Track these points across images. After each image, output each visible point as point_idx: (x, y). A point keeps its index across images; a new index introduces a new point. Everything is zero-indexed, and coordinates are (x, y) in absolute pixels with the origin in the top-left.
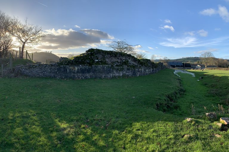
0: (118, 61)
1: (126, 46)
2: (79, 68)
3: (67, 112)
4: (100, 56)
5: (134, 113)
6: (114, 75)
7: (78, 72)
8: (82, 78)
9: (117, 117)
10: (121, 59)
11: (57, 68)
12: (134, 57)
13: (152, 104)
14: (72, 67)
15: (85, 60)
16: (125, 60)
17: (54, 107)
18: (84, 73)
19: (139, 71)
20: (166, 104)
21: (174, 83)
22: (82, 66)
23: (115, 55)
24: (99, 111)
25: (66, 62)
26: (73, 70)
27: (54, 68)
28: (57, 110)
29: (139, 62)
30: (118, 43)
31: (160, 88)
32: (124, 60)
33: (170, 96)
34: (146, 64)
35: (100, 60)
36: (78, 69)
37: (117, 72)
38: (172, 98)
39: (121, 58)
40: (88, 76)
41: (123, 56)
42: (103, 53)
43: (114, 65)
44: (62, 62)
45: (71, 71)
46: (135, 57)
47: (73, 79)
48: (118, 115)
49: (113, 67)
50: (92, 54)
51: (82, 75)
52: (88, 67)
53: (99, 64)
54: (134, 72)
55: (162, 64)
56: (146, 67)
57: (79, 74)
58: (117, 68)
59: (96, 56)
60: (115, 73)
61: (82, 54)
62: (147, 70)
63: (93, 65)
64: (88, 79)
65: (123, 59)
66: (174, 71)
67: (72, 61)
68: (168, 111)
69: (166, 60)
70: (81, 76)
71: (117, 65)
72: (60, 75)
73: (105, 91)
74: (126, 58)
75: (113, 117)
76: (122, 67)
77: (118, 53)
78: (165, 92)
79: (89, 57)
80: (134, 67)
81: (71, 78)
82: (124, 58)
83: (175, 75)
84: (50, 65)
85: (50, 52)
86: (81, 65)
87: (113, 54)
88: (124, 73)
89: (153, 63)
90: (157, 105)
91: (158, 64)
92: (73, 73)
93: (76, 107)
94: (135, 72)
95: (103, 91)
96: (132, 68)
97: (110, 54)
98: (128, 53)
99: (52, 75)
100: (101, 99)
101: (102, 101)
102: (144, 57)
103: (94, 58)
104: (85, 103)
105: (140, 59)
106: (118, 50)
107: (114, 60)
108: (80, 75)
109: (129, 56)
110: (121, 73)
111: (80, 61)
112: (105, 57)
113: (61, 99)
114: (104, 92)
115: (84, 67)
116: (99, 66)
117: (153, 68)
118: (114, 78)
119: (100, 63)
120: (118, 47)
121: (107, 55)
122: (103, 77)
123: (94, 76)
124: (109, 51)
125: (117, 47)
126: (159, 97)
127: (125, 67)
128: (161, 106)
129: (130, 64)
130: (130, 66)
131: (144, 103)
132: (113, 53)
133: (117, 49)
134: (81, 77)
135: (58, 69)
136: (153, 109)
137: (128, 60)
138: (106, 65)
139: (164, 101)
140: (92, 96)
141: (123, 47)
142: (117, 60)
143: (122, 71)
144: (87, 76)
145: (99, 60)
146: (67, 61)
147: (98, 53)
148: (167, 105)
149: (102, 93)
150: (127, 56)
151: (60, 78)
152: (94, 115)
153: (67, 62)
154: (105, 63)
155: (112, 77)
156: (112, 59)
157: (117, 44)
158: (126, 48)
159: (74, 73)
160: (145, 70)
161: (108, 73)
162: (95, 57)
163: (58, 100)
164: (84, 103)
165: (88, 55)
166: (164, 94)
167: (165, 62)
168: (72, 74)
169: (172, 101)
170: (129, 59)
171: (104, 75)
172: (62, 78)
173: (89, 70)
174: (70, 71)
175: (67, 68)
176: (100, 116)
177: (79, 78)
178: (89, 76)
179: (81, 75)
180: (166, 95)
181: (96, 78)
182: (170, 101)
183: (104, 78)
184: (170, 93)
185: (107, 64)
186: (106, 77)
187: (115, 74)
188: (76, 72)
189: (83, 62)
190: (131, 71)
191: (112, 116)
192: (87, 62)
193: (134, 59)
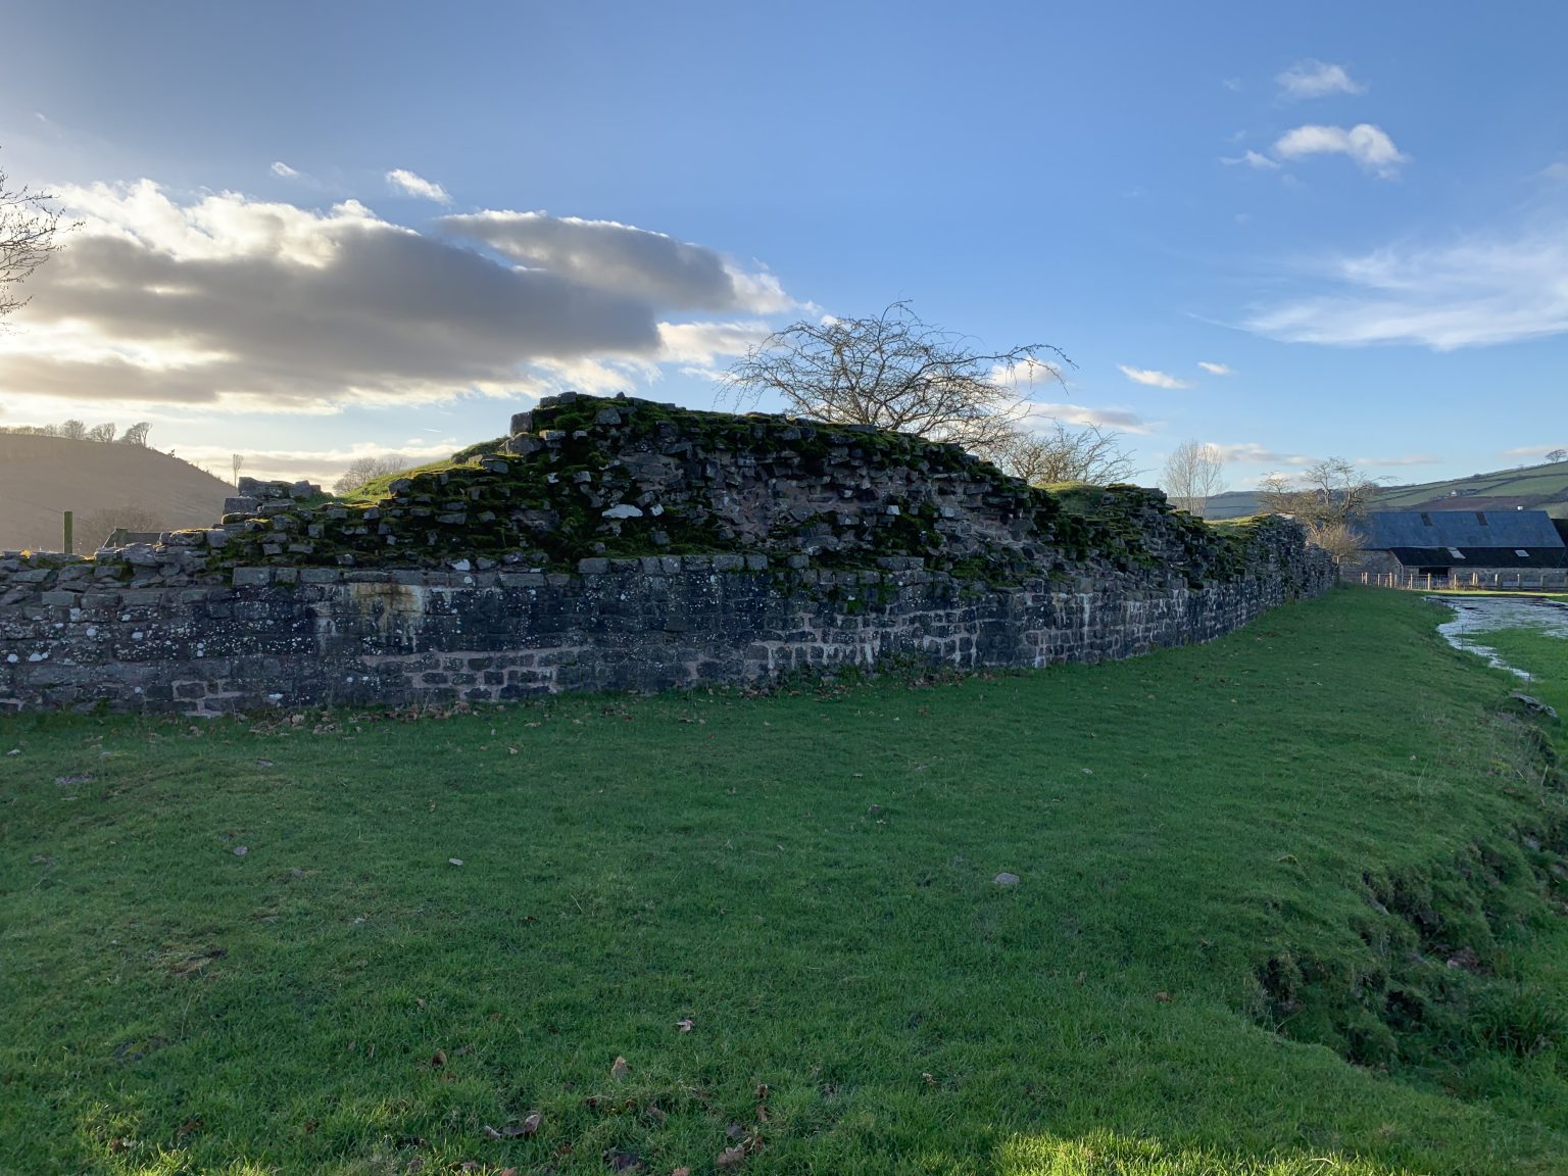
0: (832, 518)
1: (911, 366)
2: (447, 593)
3: (290, 1065)
4: (659, 469)
5: (1019, 1038)
6: (801, 653)
7: (433, 636)
8: (475, 695)
9: (835, 1075)
10: (862, 495)
11: (197, 594)
12: (989, 470)
13: (1212, 958)
14: (365, 588)
15: (509, 510)
16: (905, 507)
17: (132, 1028)
18: (496, 645)
19: (1049, 618)
20: (1377, 981)
21: (1460, 752)
22: (475, 569)
23: (802, 454)
24: (647, 1019)
25: (304, 532)
26: (378, 611)
27: (152, 595)
28: (161, 1061)
29: (1042, 520)
30: (838, 340)
31: (1286, 796)
32: (892, 500)
33: (1425, 895)
34: (1119, 543)
35: (657, 511)
36: (435, 601)
37: (832, 622)
38: (1453, 917)
39: (866, 485)
40: (539, 670)
41: (881, 467)
42: (691, 437)
43: (796, 550)
44: (257, 528)
45: (354, 634)
46: (1008, 470)
47: (384, 712)
48: (840, 1057)
49: (791, 571)
50: (573, 452)
51: (475, 664)
52: (540, 582)
53: (653, 547)
54: (1001, 627)
55: (1296, 533)
56: (1123, 568)
57: (444, 658)
58: (826, 578)
59: (620, 472)
60: (803, 636)
61: (471, 453)
62: (1132, 607)
63: (593, 554)
64: (541, 703)
65: (882, 494)
66: (1448, 616)
67: (372, 524)
68: (1404, 1058)
69: (1340, 495)
70: (471, 680)
71: (826, 558)
72: (235, 674)
73: (715, 813)
74: (909, 480)
75: (787, 1073)
76: (870, 575)
77: (835, 436)
78: (1360, 848)
79: (552, 478)
80: (993, 572)
81: (358, 700)
82: (891, 485)
83: (1462, 658)
84: (105, 570)
85: (118, 435)
86: (463, 565)
87: (784, 444)
88: (898, 629)
89: (1197, 529)
90: (1272, 975)
91: (1250, 534)
92: (376, 645)
93: (400, 992)
94: (1008, 621)
95: (692, 816)
96: (978, 586)
97: (760, 450)
98: (934, 436)
99: (134, 678)
100: (672, 896)
101: (674, 913)
102: (1095, 469)
103: (594, 486)
104: (505, 949)
105: (1053, 488)
106: (838, 414)
107: (798, 500)
108: (453, 667)
109: (948, 457)
110: (871, 630)
111: (456, 518)
112: (710, 472)
113: (220, 932)
114: (704, 828)
115: (499, 583)
116: (650, 562)
117: (1195, 585)
118: (802, 679)
119: (662, 538)
120: (836, 376)
121: (726, 459)
122: (695, 676)
123: (599, 665)
124: (741, 420)
125: (828, 384)
126: (1281, 892)
127: (908, 572)
128: (1316, 990)
129: (953, 538)
130: (958, 564)
131: (1119, 944)
132: (788, 436)
133: (820, 405)
134: (464, 690)
135: (199, 609)
136: (1231, 1017)
137: (937, 499)
138: (721, 559)
139: (1346, 943)
140: (575, 871)
141: (887, 375)
142: (829, 507)
143: (880, 610)
144: (531, 677)
145: (646, 508)
146: (316, 518)
147: (635, 437)
148: (1395, 997)
149: (678, 830)
150: (925, 466)
151: (239, 703)
152: (597, 1064)
153: (315, 530)
154: (711, 535)
155: (782, 670)
156: (776, 494)
157: (827, 351)
158: (910, 384)
159: (394, 646)
160: (1110, 604)
161: (741, 639)
162: (607, 478)
163: (181, 953)
164: (494, 946)
165: (532, 456)
166: (1341, 864)
167: (1322, 520)
168: (371, 661)
169: (1452, 953)
170: (942, 492)
171: (702, 658)
172: (262, 713)
173: (554, 610)
174: (343, 628)
175: (310, 593)
176: (657, 1069)
177: (448, 696)
178: (551, 671)
179: (465, 671)
180: (1366, 878)
181: (617, 688)
182: (1425, 952)
183: (701, 690)
184: (1415, 855)
185: (727, 546)
186: (728, 670)
187: (806, 646)
188: (410, 635)
189: (487, 527)
190: (969, 616)
191: (778, 1060)
192: (524, 528)
193: (997, 491)
